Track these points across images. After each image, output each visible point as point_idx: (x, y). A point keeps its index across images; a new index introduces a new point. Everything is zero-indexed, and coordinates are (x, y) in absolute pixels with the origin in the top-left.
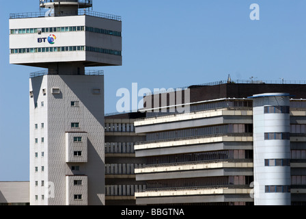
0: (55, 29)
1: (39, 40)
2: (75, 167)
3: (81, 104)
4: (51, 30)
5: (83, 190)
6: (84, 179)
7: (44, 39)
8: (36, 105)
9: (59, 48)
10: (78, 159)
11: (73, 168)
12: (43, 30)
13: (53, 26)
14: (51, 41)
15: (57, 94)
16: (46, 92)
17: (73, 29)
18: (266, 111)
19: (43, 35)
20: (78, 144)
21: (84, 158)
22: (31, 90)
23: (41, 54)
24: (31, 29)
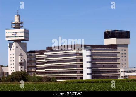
2: (21, 64)
3: (22, 49)
4: (16, 32)
5: (23, 69)
6: (23, 66)
8: (11, 50)
9: (18, 36)
10: (22, 62)
11: (20, 64)
14: (16, 35)
15: (17, 47)
16: (15, 46)
17: (21, 32)
18: (87, 51)
19: (14, 33)
20: (22, 58)
21: (23, 62)
22: (9, 46)
24: (11, 32)
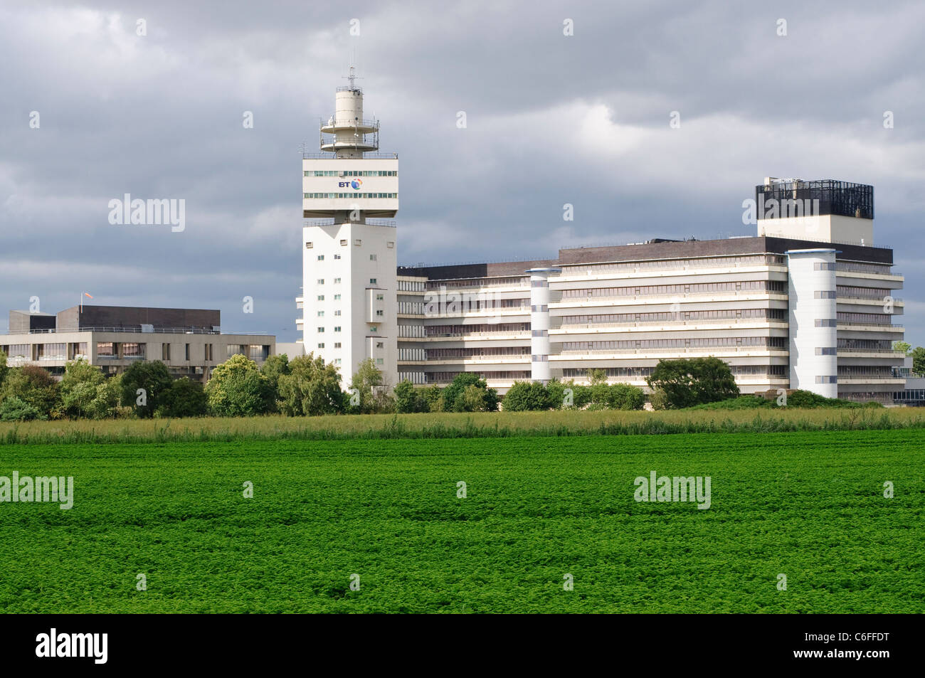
0: (361, 174)
1: (341, 185)
3: (378, 258)
4: (355, 174)
5: (384, 354)
6: (385, 341)
7: (347, 183)
8: (321, 258)
9: (365, 194)
10: (381, 319)
11: (372, 329)
12: (346, 174)
13: (358, 170)
14: (355, 186)
16: (349, 243)
17: (383, 174)
19: (345, 179)
20: (379, 301)
21: (385, 318)
23: (342, 200)
24: (331, 172)
